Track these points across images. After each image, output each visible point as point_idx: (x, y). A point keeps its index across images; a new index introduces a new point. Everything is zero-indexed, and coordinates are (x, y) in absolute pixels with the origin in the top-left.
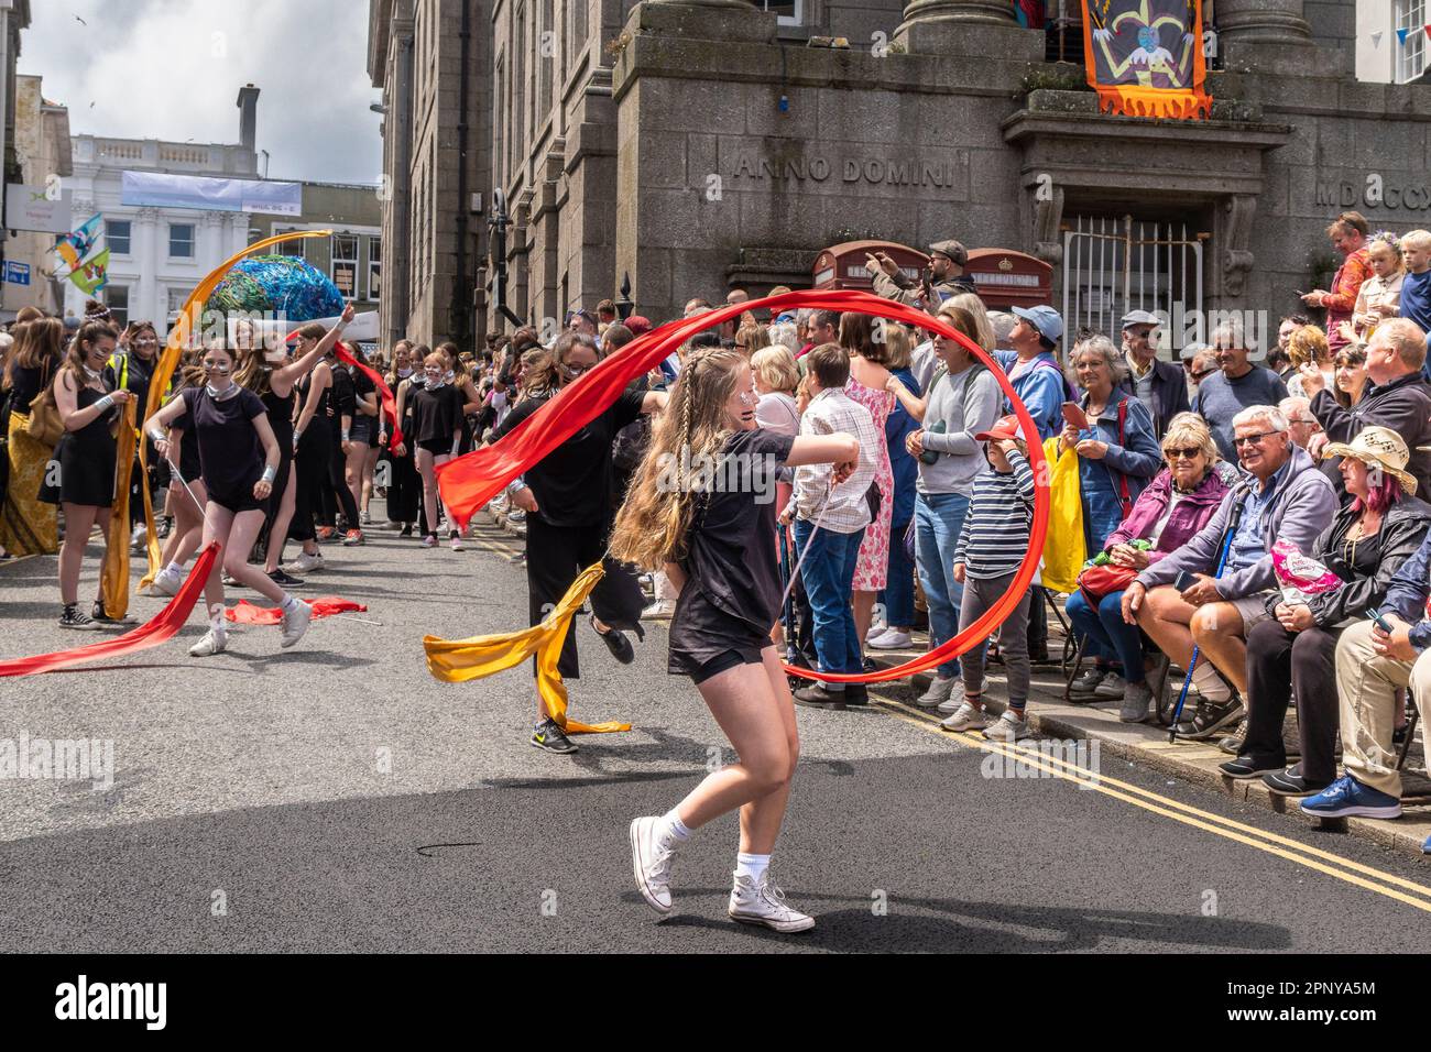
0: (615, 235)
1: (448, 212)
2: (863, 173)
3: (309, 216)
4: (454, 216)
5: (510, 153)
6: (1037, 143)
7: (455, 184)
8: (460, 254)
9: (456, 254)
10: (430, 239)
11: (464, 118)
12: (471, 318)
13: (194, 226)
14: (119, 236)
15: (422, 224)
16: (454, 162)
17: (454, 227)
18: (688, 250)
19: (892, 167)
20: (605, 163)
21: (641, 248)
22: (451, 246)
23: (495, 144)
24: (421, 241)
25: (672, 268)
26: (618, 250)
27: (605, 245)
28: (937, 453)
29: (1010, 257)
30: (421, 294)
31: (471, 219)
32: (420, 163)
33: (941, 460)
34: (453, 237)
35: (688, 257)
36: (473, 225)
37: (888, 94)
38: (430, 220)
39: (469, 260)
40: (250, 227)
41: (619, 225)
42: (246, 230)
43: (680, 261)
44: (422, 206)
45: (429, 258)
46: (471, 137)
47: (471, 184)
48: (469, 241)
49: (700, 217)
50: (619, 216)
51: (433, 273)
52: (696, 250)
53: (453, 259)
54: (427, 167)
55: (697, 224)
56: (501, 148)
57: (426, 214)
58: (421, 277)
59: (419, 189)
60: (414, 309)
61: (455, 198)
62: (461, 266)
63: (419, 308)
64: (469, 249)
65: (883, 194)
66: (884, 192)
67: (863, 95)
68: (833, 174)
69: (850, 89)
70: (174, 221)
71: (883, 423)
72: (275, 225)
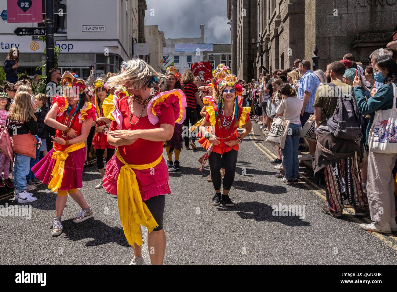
1: (246, 44)
3: (214, 51)
4: (248, 45)
5: (262, 26)
7: (247, 37)
8: (249, 55)
10: (242, 52)
11: (249, 20)
12: (253, 71)
13: (192, 56)
14: (176, 59)
15: (240, 48)
16: (247, 31)
17: (247, 47)
22: (247, 53)
23: (258, 25)
24: (240, 53)
30: (240, 66)
31: (252, 45)
32: (239, 34)
34: (247, 50)
36: (253, 47)
39: (251, 56)
40: (203, 55)
44: (240, 44)
45: (242, 57)
46: (251, 24)
47: (252, 36)
48: (252, 51)
51: (243, 60)
54: (241, 34)
56: (260, 26)
58: (240, 62)
59: (239, 41)
60: (238, 69)
61: (247, 40)
62: (250, 57)
63: (240, 69)
64: (251, 53)
70: (187, 55)
72: (208, 54)
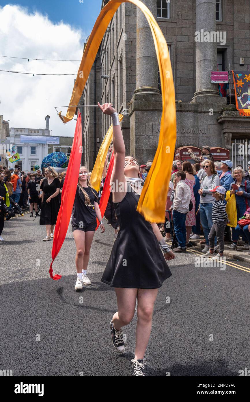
0: (130, 146)
1: (92, 142)
2: (186, 131)
3: (61, 144)
4: (94, 143)
5: (106, 129)
6: (225, 123)
7: (94, 136)
9: (94, 152)
10: (88, 148)
11: (95, 121)
13: (36, 147)
14: (20, 149)
15: (86, 145)
16: (93, 130)
17: (94, 146)
18: (146, 149)
19: (192, 129)
20: (127, 130)
21: (136, 149)
22: (93, 150)
23: (102, 127)
24: (86, 149)
25: (143, 153)
26: (131, 150)
27: (128, 149)
28: (206, 194)
29: (219, 149)
30: (86, 161)
31: (97, 143)
32: (86, 131)
33: (207, 196)
34: (93, 148)
35: (146, 151)
36: (98, 145)
37: (191, 113)
38: (88, 144)
41: (131, 143)
42: (48, 148)
43: (145, 152)
44: (86, 141)
45: (88, 153)
46: (97, 125)
47: (97, 136)
48: (97, 148)
49: (149, 142)
50: (131, 142)
51: (89, 156)
52: (148, 149)
53: (94, 153)
54: (87, 132)
55: (148, 143)
56: (103, 127)
57: (87, 143)
58: (86, 157)
59: (85, 137)
60: (85, 164)
61: (94, 139)
64: (97, 150)
65: (190, 135)
66: (191, 135)
67: (185, 113)
68: (179, 131)
69: (182, 112)
70: (31, 146)
71: (193, 188)
72: (54, 146)
